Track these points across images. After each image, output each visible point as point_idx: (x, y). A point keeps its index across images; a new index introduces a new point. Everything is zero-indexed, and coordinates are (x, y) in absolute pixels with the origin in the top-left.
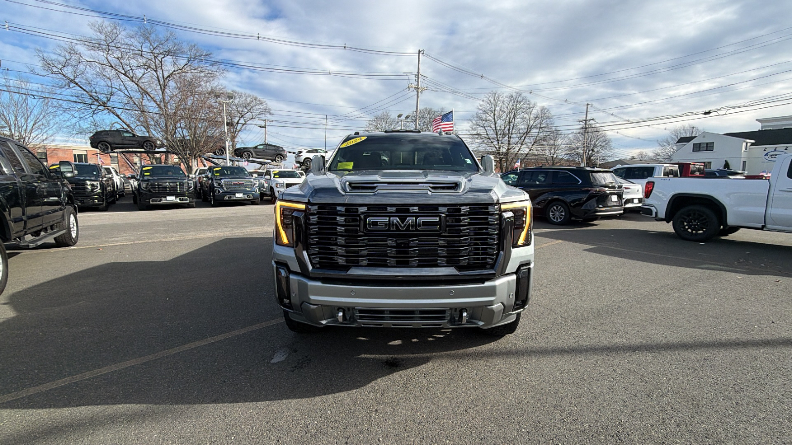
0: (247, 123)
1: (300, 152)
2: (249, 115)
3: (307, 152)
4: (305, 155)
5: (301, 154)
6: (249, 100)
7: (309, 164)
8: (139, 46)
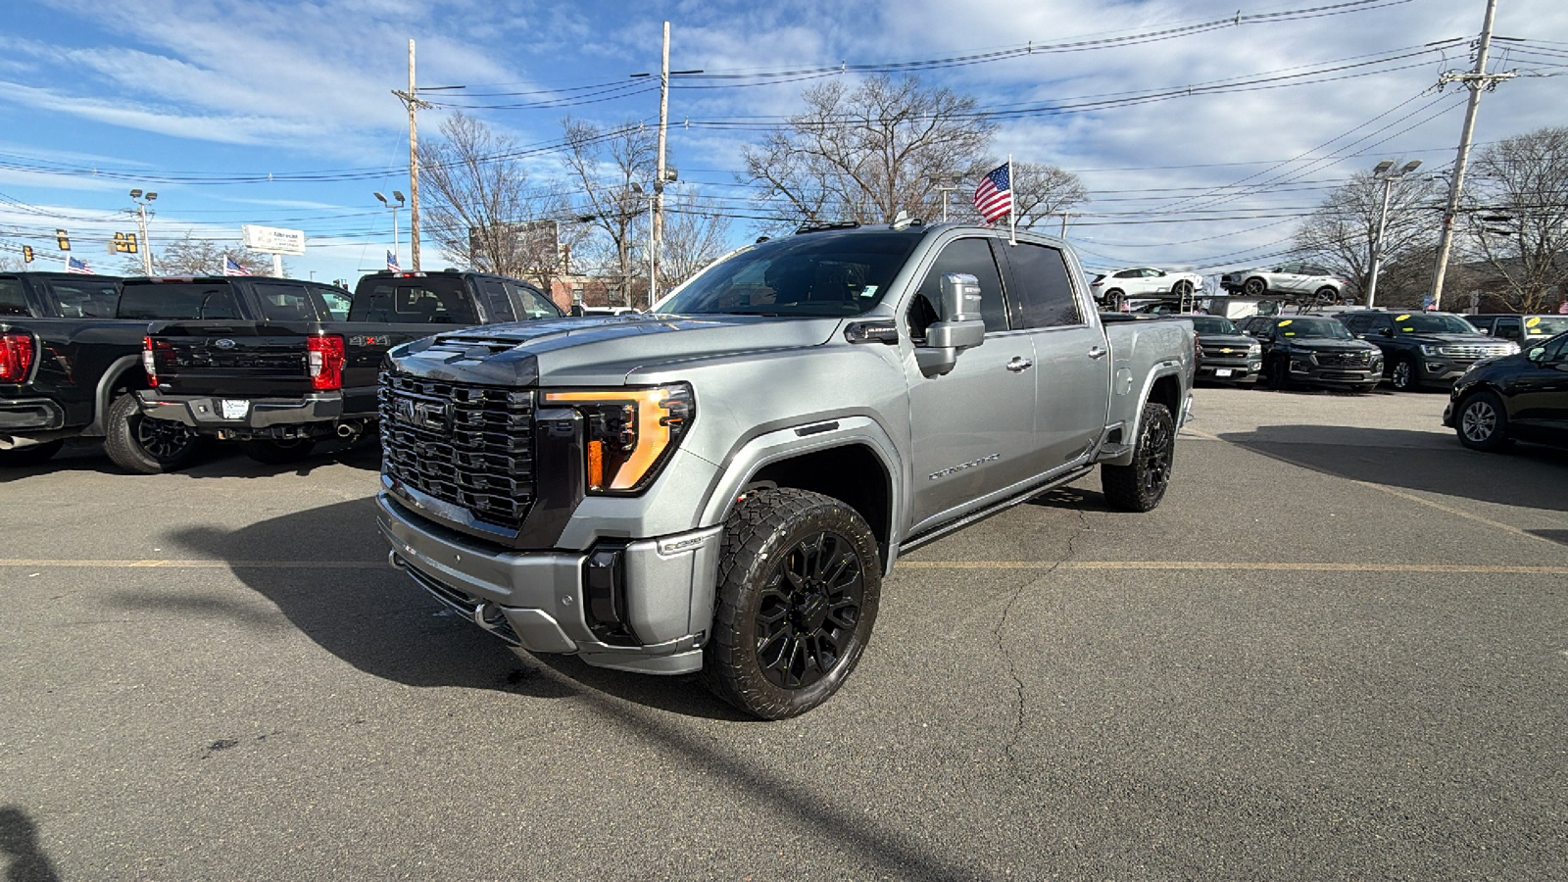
0: (1035, 224)
1: (1101, 277)
2: (1040, 208)
3: (1115, 276)
4: (1110, 282)
5: (1102, 281)
6: (1042, 177)
7: (1116, 302)
8: (863, 110)
